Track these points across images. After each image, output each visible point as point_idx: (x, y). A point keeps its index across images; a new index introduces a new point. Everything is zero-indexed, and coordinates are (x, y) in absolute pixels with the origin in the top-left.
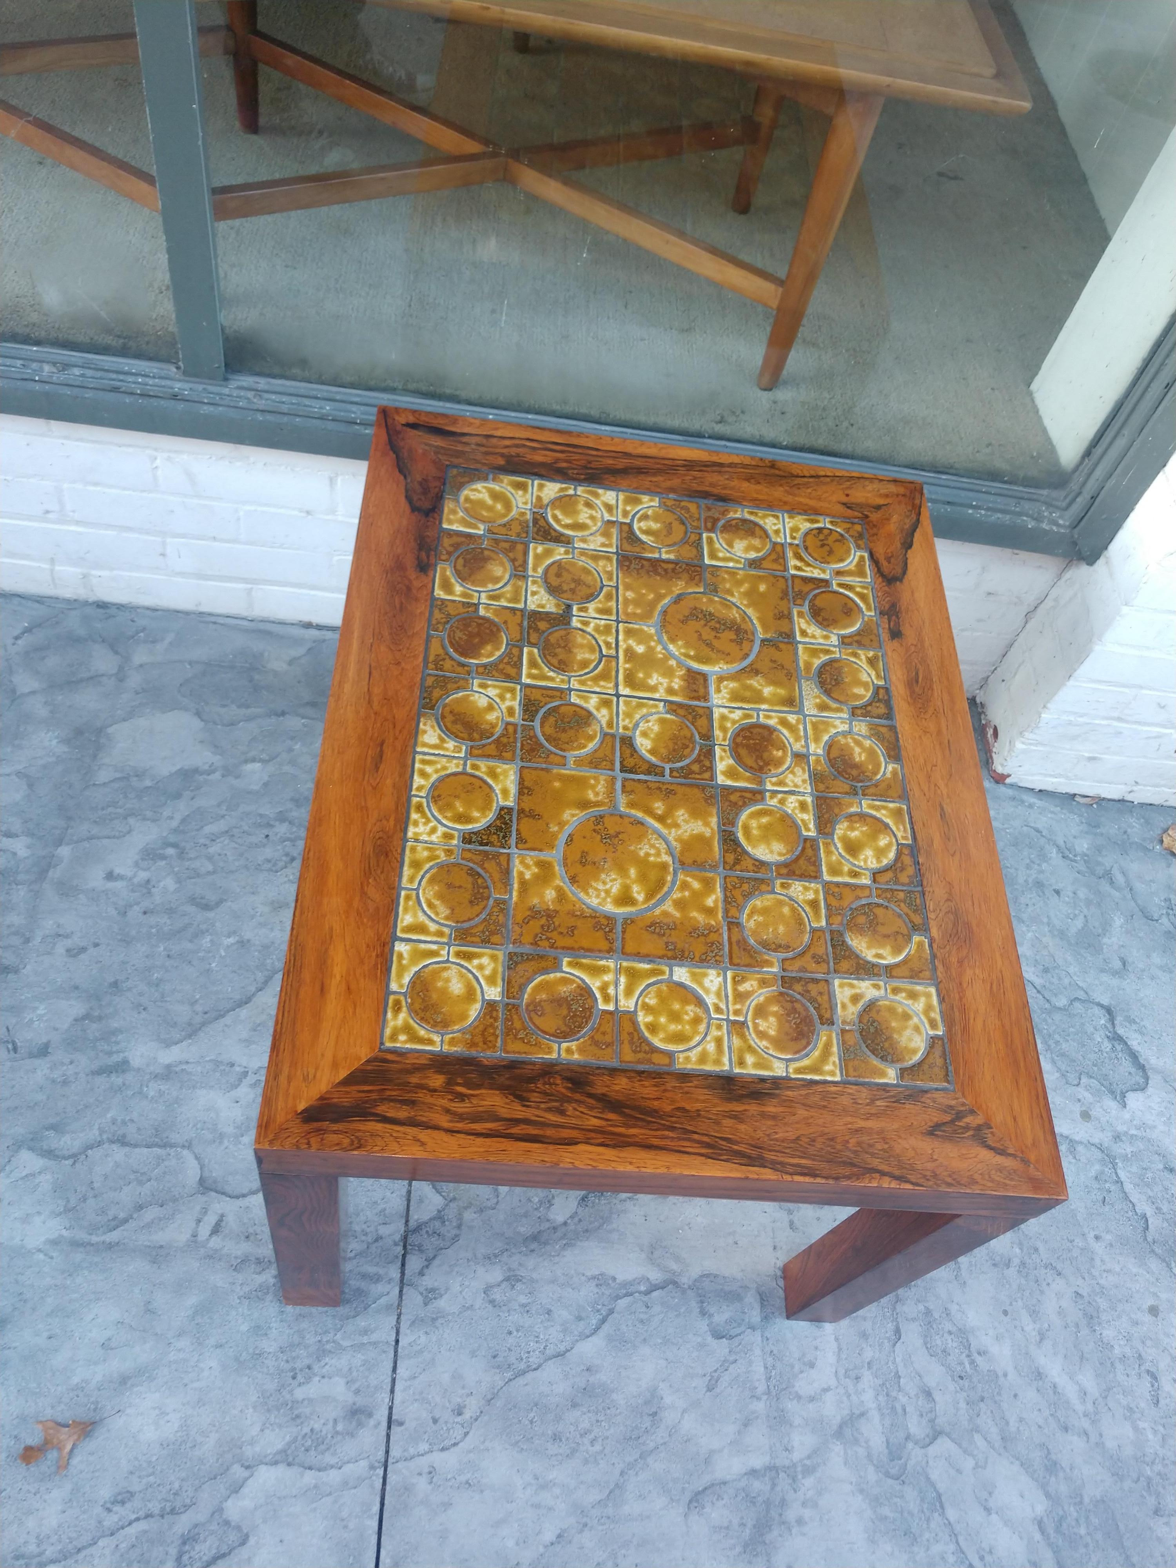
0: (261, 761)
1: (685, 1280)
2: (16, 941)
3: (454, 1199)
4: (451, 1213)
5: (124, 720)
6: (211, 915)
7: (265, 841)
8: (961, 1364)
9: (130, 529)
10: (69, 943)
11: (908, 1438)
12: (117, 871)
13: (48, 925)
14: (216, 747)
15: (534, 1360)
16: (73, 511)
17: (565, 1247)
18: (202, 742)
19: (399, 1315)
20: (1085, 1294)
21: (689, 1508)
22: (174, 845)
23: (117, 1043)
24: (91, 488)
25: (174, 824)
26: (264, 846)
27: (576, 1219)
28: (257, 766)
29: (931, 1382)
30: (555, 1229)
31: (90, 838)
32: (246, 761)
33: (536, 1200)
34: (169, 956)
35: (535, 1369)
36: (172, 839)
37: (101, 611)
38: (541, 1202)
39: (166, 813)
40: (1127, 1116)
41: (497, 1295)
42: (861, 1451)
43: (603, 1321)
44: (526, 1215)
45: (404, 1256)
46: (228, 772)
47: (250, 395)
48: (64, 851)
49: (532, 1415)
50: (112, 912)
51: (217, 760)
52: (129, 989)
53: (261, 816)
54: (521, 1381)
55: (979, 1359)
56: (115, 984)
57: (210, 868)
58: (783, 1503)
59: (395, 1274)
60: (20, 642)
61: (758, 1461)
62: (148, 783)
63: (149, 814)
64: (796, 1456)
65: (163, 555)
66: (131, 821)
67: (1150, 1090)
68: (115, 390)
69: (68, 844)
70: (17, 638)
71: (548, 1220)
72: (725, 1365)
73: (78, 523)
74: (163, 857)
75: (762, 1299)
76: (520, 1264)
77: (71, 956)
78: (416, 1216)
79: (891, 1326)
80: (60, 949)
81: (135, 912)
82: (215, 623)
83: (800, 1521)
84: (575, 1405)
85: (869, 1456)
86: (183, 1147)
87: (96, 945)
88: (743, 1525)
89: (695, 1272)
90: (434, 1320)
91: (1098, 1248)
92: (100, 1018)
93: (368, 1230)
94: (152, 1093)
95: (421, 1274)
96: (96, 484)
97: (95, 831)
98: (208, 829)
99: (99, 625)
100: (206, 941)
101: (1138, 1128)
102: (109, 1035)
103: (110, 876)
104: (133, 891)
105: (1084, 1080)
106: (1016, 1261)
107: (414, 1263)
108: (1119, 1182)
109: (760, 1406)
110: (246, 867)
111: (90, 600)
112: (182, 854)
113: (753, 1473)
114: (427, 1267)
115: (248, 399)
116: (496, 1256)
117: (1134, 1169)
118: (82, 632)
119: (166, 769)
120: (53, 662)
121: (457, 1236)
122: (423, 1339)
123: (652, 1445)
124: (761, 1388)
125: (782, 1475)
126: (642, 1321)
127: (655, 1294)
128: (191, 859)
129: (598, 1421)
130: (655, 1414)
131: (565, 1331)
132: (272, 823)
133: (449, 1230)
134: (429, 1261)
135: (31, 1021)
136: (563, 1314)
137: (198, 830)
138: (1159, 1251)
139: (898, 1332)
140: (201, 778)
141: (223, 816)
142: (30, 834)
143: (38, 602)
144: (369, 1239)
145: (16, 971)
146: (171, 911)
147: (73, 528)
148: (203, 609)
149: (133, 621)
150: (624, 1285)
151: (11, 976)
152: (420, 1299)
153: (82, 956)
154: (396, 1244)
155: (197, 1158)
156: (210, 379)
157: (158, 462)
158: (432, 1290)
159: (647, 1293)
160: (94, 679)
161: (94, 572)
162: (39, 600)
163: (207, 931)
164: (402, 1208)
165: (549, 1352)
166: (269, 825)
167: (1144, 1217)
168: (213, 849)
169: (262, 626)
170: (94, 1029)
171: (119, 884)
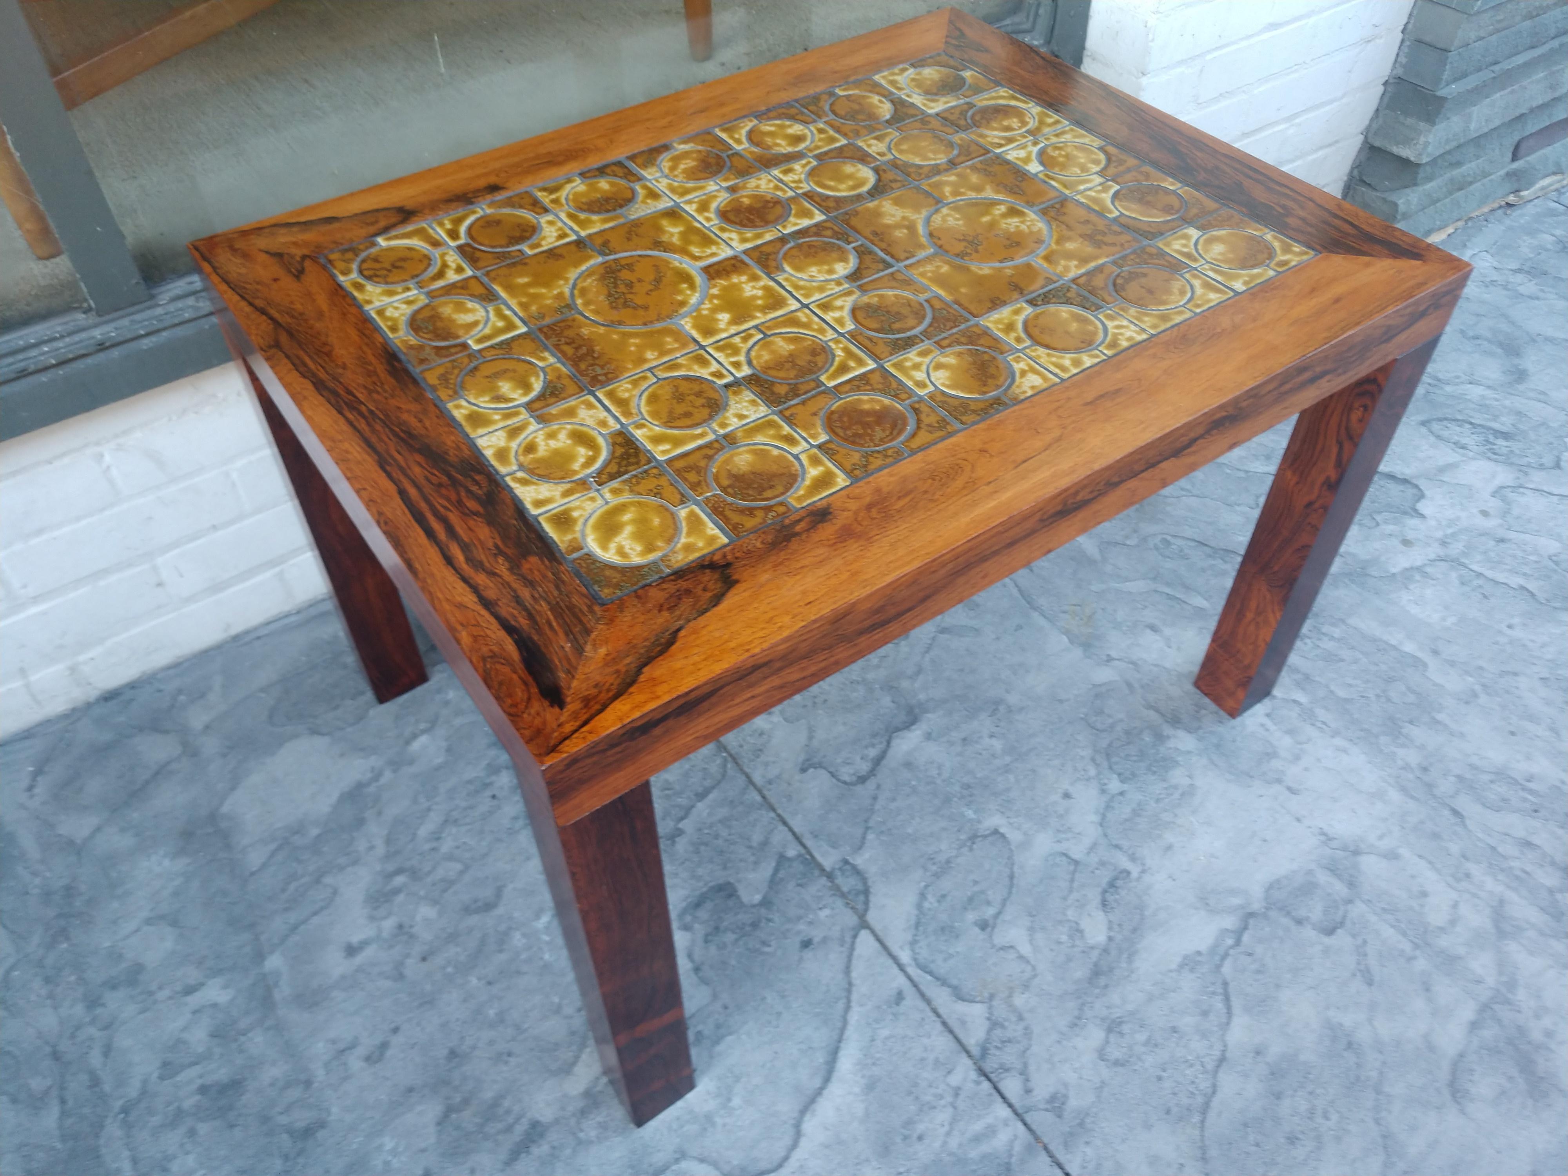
0: (424, 732)
1: (1256, 906)
2: (295, 1093)
3: (992, 997)
4: (1001, 1011)
5: (233, 788)
6: (500, 911)
7: (495, 802)
8: (1525, 800)
9: (105, 572)
10: (361, 1051)
11: (1551, 891)
12: (355, 939)
13: (320, 1048)
14: (362, 750)
15: (1204, 1085)
16: (25, 586)
17: (1130, 959)
18: (342, 755)
19: (1046, 1148)
20: (1548, 676)
21: (1459, 1103)
22: (399, 871)
23: (508, 1112)
24: (34, 541)
25: (381, 850)
26: (499, 807)
27: (1116, 927)
28: (423, 739)
29: (1521, 833)
30: (1106, 951)
31: (294, 928)
32: (408, 742)
33: (1064, 938)
34: (490, 983)
35: (1214, 1092)
36: (390, 867)
37: (114, 702)
38: (1071, 937)
39: (361, 845)
40: (1433, 523)
41: (1115, 1053)
42: (1531, 933)
43: (1227, 999)
44: (1069, 959)
45: (996, 1088)
46: (396, 765)
47: (191, 301)
48: (274, 962)
49: (1251, 1138)
50: (387, 984)
51: (374, 761)
52: (474, 1048)
53: (469, 782)
54: (1212, 1116)
55: (1531, 785)
56: (453, 1054)
57: (459, 866)
58: (1522, 1031)
59: (1003, 1112)
60: (37, 791)
61: (1467, 1012)
62: (315, 832)
63: (342, 860)
64: (1491, 981)
65: (160, 584)
66: (328, 880)
67: (1427, 493)
68: (23, 374)
69: (272, 952)
70: (30, 788)
71: (1092, 948)
72: (1361, 951)
73: (36, 599)
74: (397, 891)
75: (1331, 871)
76: (1108, 1007)
77: (376, 1062)
78: (973, 1041)
79: (1446, 812)
80: (355, 1062)
81: (412, 969)
82: (259, 638)
83: (1549, 1034)
84: (1278, 1096)
85: (1542, 933)
86: (677, 1161)
87: (396, 1030)
88: (1511, 1079)
89: (1257, 891)
90: (1081, 1124)
91: (1518, 633)
92: (466, 1102)
93: (939, 1091)
94: (593, 1134)
95: (1028, 1091)
96: (40, 532)
97: (293, 917)
98: (423, 831)
99: (122, 719)
100: (517, 939)
101: (1449, 526)
102: (491, 1111)
103: (351, 950)
104: (391, 947)
105: (1379, 518)
106: (1477, 688)
107: (1012, 1086)
108: (1480, 575)
109: (1421, 964)
110: (499, 840)
111: (92, 699)
112: (415, 874)
113: (1474, 1026)
114: (1027, 1080)
115: (191, 307)
116: (1079, 1018)
117: (1479, 557)
118: (107, 736)
119: (324, 806)
120: (94, 786)
121: (1026, 1028)
122: (1089, 1151)
123: (1374, 1074)
124: (1407, 947)
125: (1496, 1007)
126: (1258, 972)
127: (1246, 938)
128: (429, 873)
129: (1311, 1093)
130: (1350, 1045)
131: (1204, 1035)
132: (488, 781)
133: (1014, 1030)
134: (1024, 1073)
135: (387, 1163)
136: (1187, 1022)
137: (412, 840)
138: (1558, 605)
139: (1455, 812)
140: (372, 789)
141: (429, 809)
142: (217, 972)
143: (26, 738)
144: (949, 1099)
145: (322, 1125)
146: (452, 938)
147: (34, 610)
148: (234, 631)
149: (160, 691)
150: (1213, 950)
151: (321, 1134)
152: (1049, 1117)
153: (389, 1053)
154: (978, 1083)
155: (702, 1160)
156: (133, 304)
157: (107, 458)
158: (1053, 1099)
159: (1238, 942)
160: (161, 772)
161: (82, 658)
162: (27, 735)
163: (510, 928)
164: (952, 1044)
165: (1210, 1066)
166: (487, 785)
167: (1522, 588)
168: (446, 847)
169: (313, 611)
170: (468, 1118)
171: (369, 953)
